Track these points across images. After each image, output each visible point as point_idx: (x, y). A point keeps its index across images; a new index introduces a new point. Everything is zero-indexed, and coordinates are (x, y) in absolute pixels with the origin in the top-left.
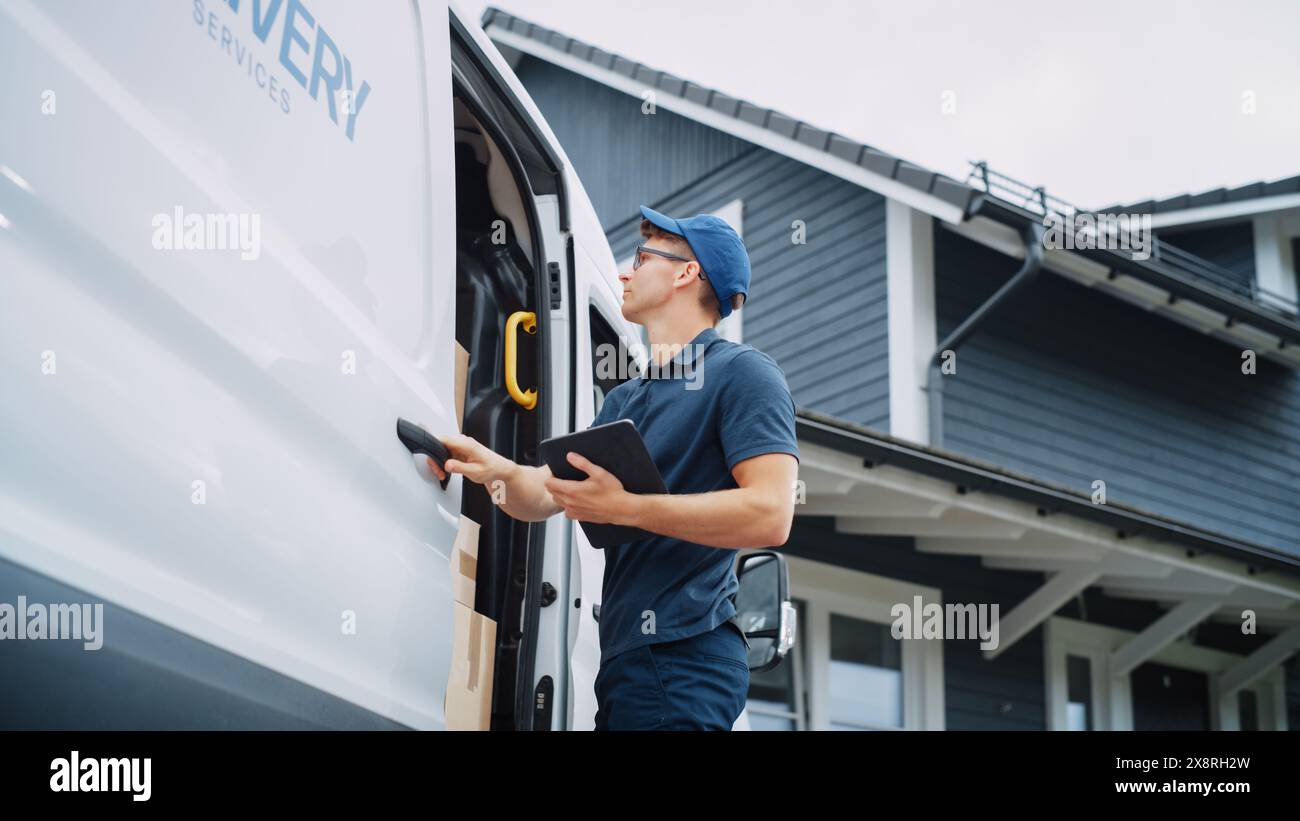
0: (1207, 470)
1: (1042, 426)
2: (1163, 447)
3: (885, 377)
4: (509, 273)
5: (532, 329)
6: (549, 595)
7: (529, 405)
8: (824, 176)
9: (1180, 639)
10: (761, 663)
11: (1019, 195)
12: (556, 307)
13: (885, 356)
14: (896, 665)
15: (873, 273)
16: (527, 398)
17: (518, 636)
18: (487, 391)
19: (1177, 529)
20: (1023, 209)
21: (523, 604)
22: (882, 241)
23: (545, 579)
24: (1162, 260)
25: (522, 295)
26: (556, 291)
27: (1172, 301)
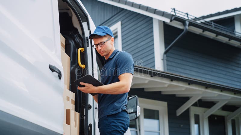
0: (224, 73)
1: (188, 66)
2: (215, 69)
3: (154, 57)
4: (78, 40)
5: (83, 51)
6: (90, 107)
7: (83, 68)
8: (139, 14)
9: (219, 109)
10: (133, 119)
11: (183, 15)
12: (88, 46)
13: (154, 53)
14: (158, 119)
15: (150, 35)
16: (83, 66)
17: (84, 116)
18: (74, 65)
19: (218, 86)
20: (183, 18)
21: (85, 109)
22: (152, 28)
23: (89, 104)
24: (214, 27)
25: (81, 44)
26: (88, 43)
27: (217, 36)
